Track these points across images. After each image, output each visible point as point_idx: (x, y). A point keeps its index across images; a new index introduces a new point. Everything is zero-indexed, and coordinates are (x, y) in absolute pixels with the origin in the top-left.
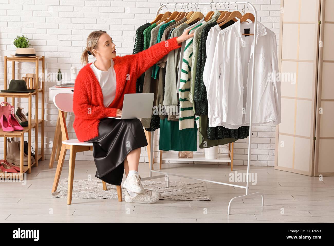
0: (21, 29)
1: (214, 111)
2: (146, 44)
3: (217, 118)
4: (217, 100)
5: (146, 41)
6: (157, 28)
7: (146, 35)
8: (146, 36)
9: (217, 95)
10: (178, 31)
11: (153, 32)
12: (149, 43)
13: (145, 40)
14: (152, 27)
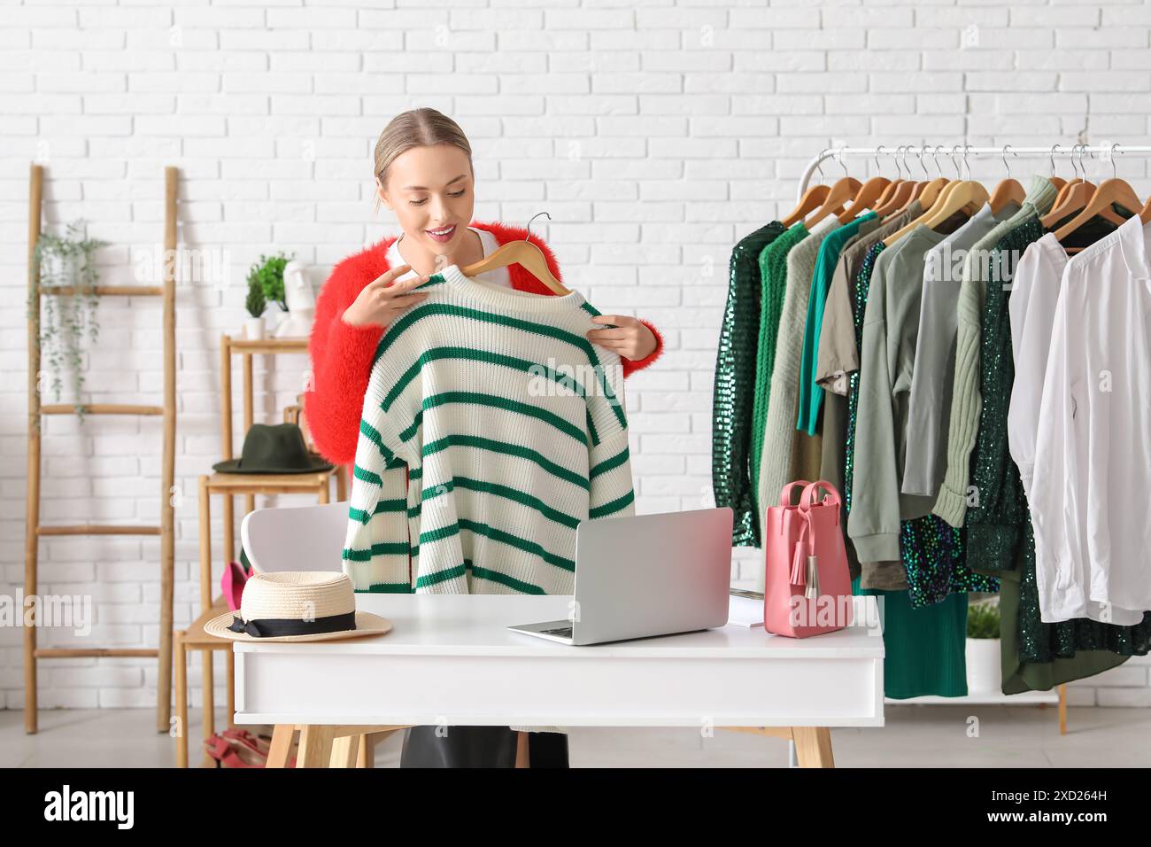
0: (272, 227)
1: (1056, 560)
2: (771, 302)
3: (1069, 586)
4: (1069, 519)
5: (769, 289)
6: (809, 243)
7: (771, 268)
8: (771, 273)
9: (1068, 500)
10: (898, 257)
11: (796, 257)
12: (780, 299)
13: (764, 289)
14: (790, 239)
